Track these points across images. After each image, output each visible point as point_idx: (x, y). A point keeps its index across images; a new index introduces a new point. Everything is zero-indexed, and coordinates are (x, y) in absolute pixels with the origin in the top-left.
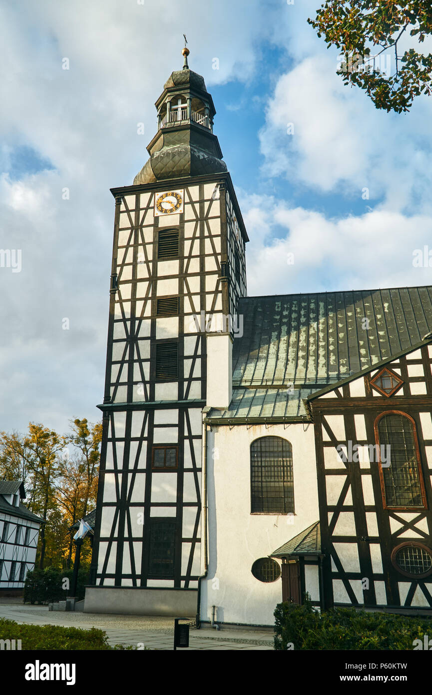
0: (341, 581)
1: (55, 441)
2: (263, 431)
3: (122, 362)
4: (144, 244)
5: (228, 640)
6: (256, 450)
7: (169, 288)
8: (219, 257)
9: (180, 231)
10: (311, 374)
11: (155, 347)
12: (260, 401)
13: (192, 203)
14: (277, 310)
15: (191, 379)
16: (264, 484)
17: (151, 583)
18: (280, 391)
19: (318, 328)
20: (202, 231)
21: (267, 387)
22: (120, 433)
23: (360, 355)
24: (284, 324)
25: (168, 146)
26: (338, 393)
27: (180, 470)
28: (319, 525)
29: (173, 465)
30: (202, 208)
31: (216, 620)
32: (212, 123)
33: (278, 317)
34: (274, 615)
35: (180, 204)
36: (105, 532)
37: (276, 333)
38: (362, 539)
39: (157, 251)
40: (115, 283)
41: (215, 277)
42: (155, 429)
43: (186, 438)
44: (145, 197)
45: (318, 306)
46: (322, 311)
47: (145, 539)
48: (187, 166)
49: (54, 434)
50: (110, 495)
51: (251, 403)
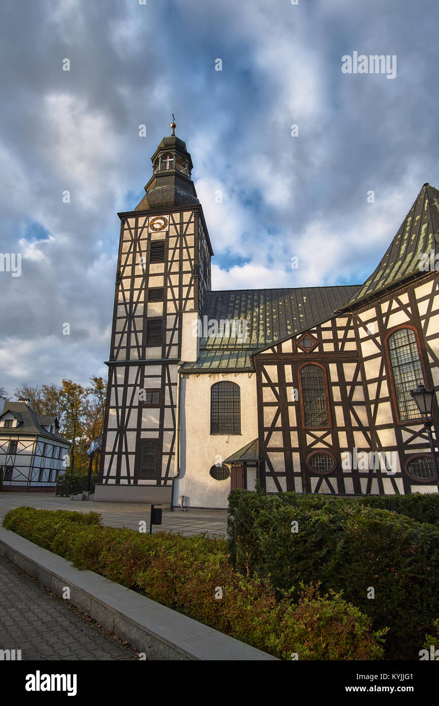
0: (272, 477)
1: (81, 392)
2: (220, 378)
3: (123, 333)
4: (140, 252)
5: (192, 518)
6: (215, 391)
7: (156, 282)
8: (193, 262)
9: (166, 244)
10: (254, 341)
11: (146, 322)
12: (219, 359)
13: (175, 224)
14: (231, 300)
15: (171, 345)
16: (220, 414)
17: (140, 482)
18: (233, 352)
19: (259, 312)
20: (181, 244)
21: (223, 350)
22: (121, 381)
23: (287, 330)
24: (236, 309)
25: (159, 186)
26: (273, 350)
27: (162, 406)
28: (257, 441)
29: (158, 403)
30: (181, 228)
31: (184, 505)
32: (190, 174)
33: (232, 305)
34: (228, 499)
35: (166, 225)
36: (109, 448)
37: (231, 315)
38: (287, 449)
39: (149, 256)
40: (119, 278)
41: (190, 275)
42: (145, 379)
43: (167, 385)
44: (142, 220)
45: (259, 298)
46: (262, 301)
47: (137, 453)
48: (172, 200)
49: (79, 387)
50: (113, 423)
51: (212, 360)
